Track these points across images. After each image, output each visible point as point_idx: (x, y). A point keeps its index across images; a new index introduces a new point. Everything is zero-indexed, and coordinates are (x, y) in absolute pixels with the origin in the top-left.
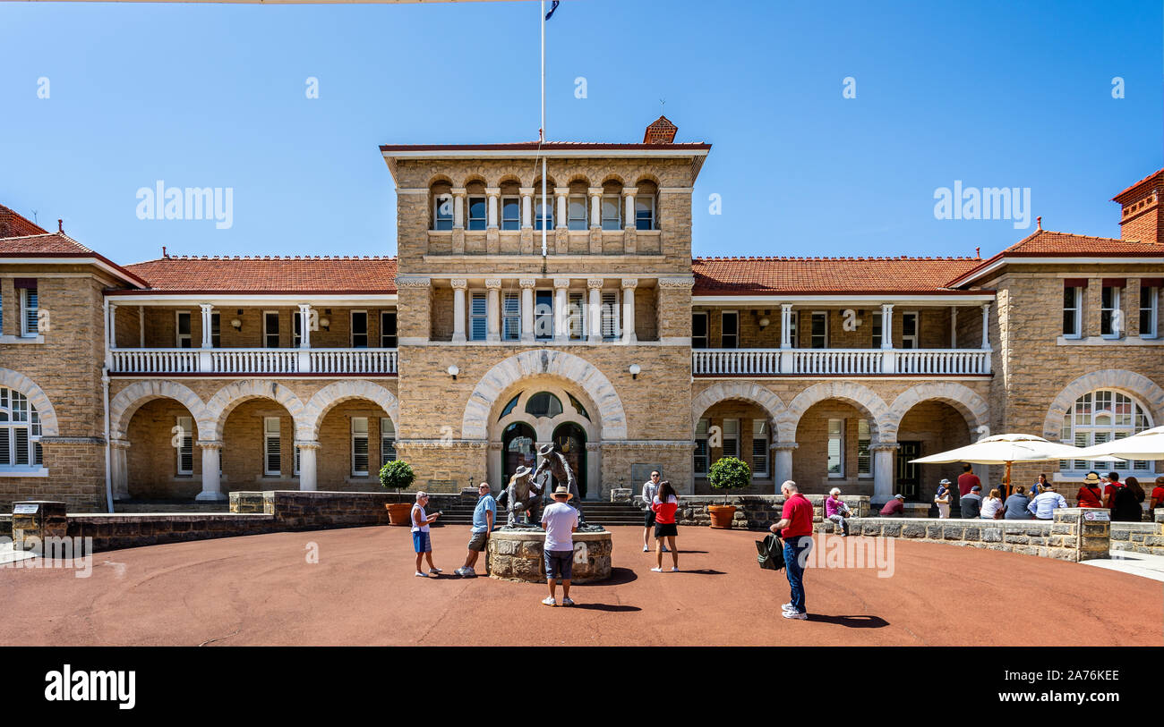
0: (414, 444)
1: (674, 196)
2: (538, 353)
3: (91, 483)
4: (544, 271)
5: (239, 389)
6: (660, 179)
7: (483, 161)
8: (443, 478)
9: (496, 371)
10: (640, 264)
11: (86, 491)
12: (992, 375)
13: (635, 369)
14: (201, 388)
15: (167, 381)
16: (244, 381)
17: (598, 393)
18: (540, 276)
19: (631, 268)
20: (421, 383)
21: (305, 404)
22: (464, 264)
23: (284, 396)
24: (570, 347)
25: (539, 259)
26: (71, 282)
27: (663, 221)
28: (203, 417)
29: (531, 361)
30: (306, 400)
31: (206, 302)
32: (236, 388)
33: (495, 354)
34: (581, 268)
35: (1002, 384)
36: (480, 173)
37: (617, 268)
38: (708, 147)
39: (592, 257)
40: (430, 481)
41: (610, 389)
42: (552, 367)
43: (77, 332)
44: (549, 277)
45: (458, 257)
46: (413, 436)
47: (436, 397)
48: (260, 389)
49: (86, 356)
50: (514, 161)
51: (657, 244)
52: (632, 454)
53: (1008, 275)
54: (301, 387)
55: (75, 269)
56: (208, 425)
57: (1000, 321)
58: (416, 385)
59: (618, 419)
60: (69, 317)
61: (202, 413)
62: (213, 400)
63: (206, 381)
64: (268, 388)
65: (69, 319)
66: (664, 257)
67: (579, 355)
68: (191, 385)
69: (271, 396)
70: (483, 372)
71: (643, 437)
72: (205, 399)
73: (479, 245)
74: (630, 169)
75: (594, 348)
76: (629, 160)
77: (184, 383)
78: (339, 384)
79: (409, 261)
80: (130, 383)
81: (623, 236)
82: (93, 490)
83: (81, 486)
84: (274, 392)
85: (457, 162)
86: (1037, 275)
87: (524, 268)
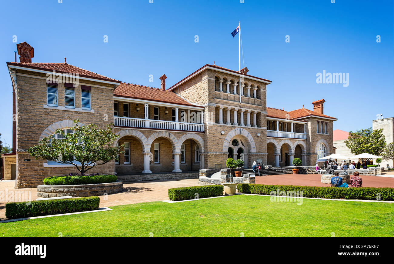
0: (212, 154)
1: (263, 92)
2: (239, 129)
3: (113, 168)
4: (240, 107)
5: (158, 134)
6: (261, 87)
7: (227, 74)
8: (219, 163)
9: (230, 133)
10: (258, 108)
11: (110, 171)
12: (307, 139)
13: (259, 135)
14: (146, 133)
15: (134, 130)
16: (160, 131)
17: (250, 140)
18: (239, 108)
19: (256, 108)
20: (214, 136)
21: (178, 140)
22: (223, 102)
23: (172, 138)
24: (245, 128)
25: (239, 103)
26: (106, 90)
27: (262, 98)
28: (147, 143)
29: (238, 130)
30: (179, 139)
31: (147, 103)
32: (157, 134)
33: (230, 128)
34: (247, 107)
35: (310, 141)
36: (227, 77)
37: (254, 108)
38: (271, 82)
39: (249, 104)
40: (216, 164)
41: (253, 139)
42: (242, 132)
43: (108, 110)
44: (241, 108)
45: (222, 100)
46: (212, 151)
47: (217, 140)
48: (165, 134)
49: (111, 119)
50: (233, 76)
51: (260, 103)
52: (257, 156)
53: (311, 119)
54: (177, 134)
55: (108, 85)
56: (148, 146)
57: (309, 128)
58: (212, 136)
59: (254, 147)
60: (105, 103)
61: (146, 142)
62: (150, 138)
63: (148, 131)
64: (167, 134)
65: (105, 104)
66: (262, 107)
67: (247, 130)
68: (143, 132)
69: (168, 137)
70: (228, 133)
71: (259, 152)
72: (147, 137)
73: (226, 97)
74: (256, 83)
75: (250, 128)
76: (256, 81)
77: (140, 131)
78: (188, 134)
79: (211, 99)
80: (121, 130)
81: (254, 100)
82: (113, 171)
83: (109, 169)
84: (170, 136)
85: (221, 73)
86: (314, 119)
87: (236, 105)
